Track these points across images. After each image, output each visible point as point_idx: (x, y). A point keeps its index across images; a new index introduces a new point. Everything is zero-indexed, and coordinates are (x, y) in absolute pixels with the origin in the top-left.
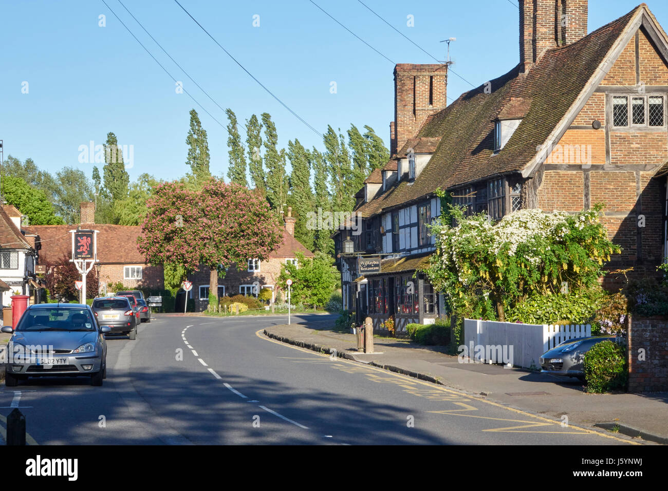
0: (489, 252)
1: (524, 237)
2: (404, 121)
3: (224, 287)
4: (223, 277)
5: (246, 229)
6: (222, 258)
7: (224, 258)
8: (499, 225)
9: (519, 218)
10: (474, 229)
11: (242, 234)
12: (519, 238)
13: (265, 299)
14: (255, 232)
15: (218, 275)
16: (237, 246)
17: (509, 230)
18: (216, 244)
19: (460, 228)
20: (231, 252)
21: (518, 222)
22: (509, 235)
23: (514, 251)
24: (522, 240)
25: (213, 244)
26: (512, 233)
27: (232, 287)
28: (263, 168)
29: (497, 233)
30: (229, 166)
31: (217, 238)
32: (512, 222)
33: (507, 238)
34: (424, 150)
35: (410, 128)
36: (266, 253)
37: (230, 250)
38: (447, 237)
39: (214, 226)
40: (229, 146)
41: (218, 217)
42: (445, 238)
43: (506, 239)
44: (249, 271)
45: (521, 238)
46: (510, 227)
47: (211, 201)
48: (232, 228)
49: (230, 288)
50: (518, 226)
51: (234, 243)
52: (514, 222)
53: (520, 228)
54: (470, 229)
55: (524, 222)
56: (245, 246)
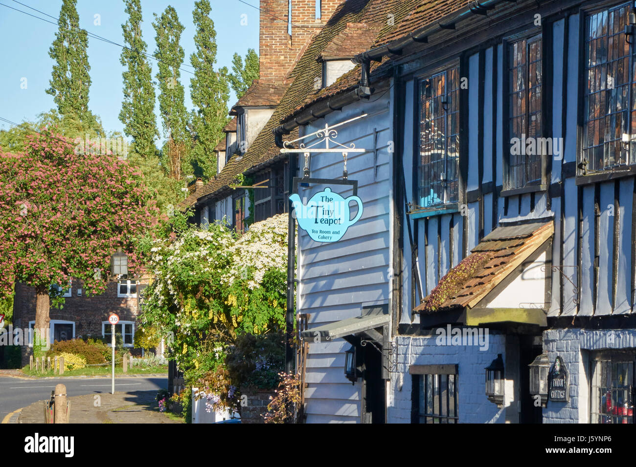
0: (221, 283)
1: (278, 259)
2: (270, 47)
3: (74, 323)
4: (59, 305)
5: (99, 221)
6: (59, 271)
7: (62, 273)
8: (243, 239)
9: (274, 228)
10: (205, 244)
11: (92, 229)
12: (269, 260)
13: (146, 347)
14: (116, 227)
15: (51, 303)
16: (85, 251)
17: (255, 247)
18: (46, 246)
19: (181, 244)
20: (74, 262)
21: (272, 235)
22: (255, 254)
23: (258, 281)
24: (275, 263)
25: (41, 246)
26: (259, 253)
27: (89, 324)
28: (185, 105)
29: (238, 252)
30: (124, 101)
31: (48, 237)
32: (262, 234)
33: (251, 260)
34: (261, 102)
35: (282, 58)
36: (134, 265)
37: (73, 257)
38: (161, 257)
39: (42, 215)
40: (123, 64)
41: (51, 199)
42: (158, 258)
43: (249, 261)
44: (120, 295)
45: (273, 260)
46: (258, 242)
47: (40, 170)
48: (74, 218)
49: (85, 326)
50: (270, 240)
51: (80, 244)
52: (266, 235)
53: (273, 245)
54: (198, 244)
55: (281, 235)
56: (98, 251)
